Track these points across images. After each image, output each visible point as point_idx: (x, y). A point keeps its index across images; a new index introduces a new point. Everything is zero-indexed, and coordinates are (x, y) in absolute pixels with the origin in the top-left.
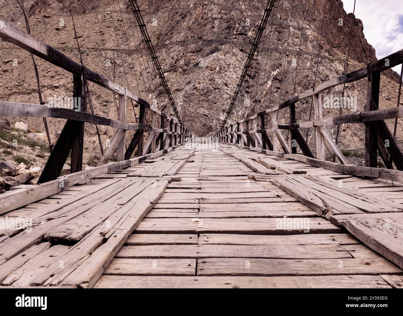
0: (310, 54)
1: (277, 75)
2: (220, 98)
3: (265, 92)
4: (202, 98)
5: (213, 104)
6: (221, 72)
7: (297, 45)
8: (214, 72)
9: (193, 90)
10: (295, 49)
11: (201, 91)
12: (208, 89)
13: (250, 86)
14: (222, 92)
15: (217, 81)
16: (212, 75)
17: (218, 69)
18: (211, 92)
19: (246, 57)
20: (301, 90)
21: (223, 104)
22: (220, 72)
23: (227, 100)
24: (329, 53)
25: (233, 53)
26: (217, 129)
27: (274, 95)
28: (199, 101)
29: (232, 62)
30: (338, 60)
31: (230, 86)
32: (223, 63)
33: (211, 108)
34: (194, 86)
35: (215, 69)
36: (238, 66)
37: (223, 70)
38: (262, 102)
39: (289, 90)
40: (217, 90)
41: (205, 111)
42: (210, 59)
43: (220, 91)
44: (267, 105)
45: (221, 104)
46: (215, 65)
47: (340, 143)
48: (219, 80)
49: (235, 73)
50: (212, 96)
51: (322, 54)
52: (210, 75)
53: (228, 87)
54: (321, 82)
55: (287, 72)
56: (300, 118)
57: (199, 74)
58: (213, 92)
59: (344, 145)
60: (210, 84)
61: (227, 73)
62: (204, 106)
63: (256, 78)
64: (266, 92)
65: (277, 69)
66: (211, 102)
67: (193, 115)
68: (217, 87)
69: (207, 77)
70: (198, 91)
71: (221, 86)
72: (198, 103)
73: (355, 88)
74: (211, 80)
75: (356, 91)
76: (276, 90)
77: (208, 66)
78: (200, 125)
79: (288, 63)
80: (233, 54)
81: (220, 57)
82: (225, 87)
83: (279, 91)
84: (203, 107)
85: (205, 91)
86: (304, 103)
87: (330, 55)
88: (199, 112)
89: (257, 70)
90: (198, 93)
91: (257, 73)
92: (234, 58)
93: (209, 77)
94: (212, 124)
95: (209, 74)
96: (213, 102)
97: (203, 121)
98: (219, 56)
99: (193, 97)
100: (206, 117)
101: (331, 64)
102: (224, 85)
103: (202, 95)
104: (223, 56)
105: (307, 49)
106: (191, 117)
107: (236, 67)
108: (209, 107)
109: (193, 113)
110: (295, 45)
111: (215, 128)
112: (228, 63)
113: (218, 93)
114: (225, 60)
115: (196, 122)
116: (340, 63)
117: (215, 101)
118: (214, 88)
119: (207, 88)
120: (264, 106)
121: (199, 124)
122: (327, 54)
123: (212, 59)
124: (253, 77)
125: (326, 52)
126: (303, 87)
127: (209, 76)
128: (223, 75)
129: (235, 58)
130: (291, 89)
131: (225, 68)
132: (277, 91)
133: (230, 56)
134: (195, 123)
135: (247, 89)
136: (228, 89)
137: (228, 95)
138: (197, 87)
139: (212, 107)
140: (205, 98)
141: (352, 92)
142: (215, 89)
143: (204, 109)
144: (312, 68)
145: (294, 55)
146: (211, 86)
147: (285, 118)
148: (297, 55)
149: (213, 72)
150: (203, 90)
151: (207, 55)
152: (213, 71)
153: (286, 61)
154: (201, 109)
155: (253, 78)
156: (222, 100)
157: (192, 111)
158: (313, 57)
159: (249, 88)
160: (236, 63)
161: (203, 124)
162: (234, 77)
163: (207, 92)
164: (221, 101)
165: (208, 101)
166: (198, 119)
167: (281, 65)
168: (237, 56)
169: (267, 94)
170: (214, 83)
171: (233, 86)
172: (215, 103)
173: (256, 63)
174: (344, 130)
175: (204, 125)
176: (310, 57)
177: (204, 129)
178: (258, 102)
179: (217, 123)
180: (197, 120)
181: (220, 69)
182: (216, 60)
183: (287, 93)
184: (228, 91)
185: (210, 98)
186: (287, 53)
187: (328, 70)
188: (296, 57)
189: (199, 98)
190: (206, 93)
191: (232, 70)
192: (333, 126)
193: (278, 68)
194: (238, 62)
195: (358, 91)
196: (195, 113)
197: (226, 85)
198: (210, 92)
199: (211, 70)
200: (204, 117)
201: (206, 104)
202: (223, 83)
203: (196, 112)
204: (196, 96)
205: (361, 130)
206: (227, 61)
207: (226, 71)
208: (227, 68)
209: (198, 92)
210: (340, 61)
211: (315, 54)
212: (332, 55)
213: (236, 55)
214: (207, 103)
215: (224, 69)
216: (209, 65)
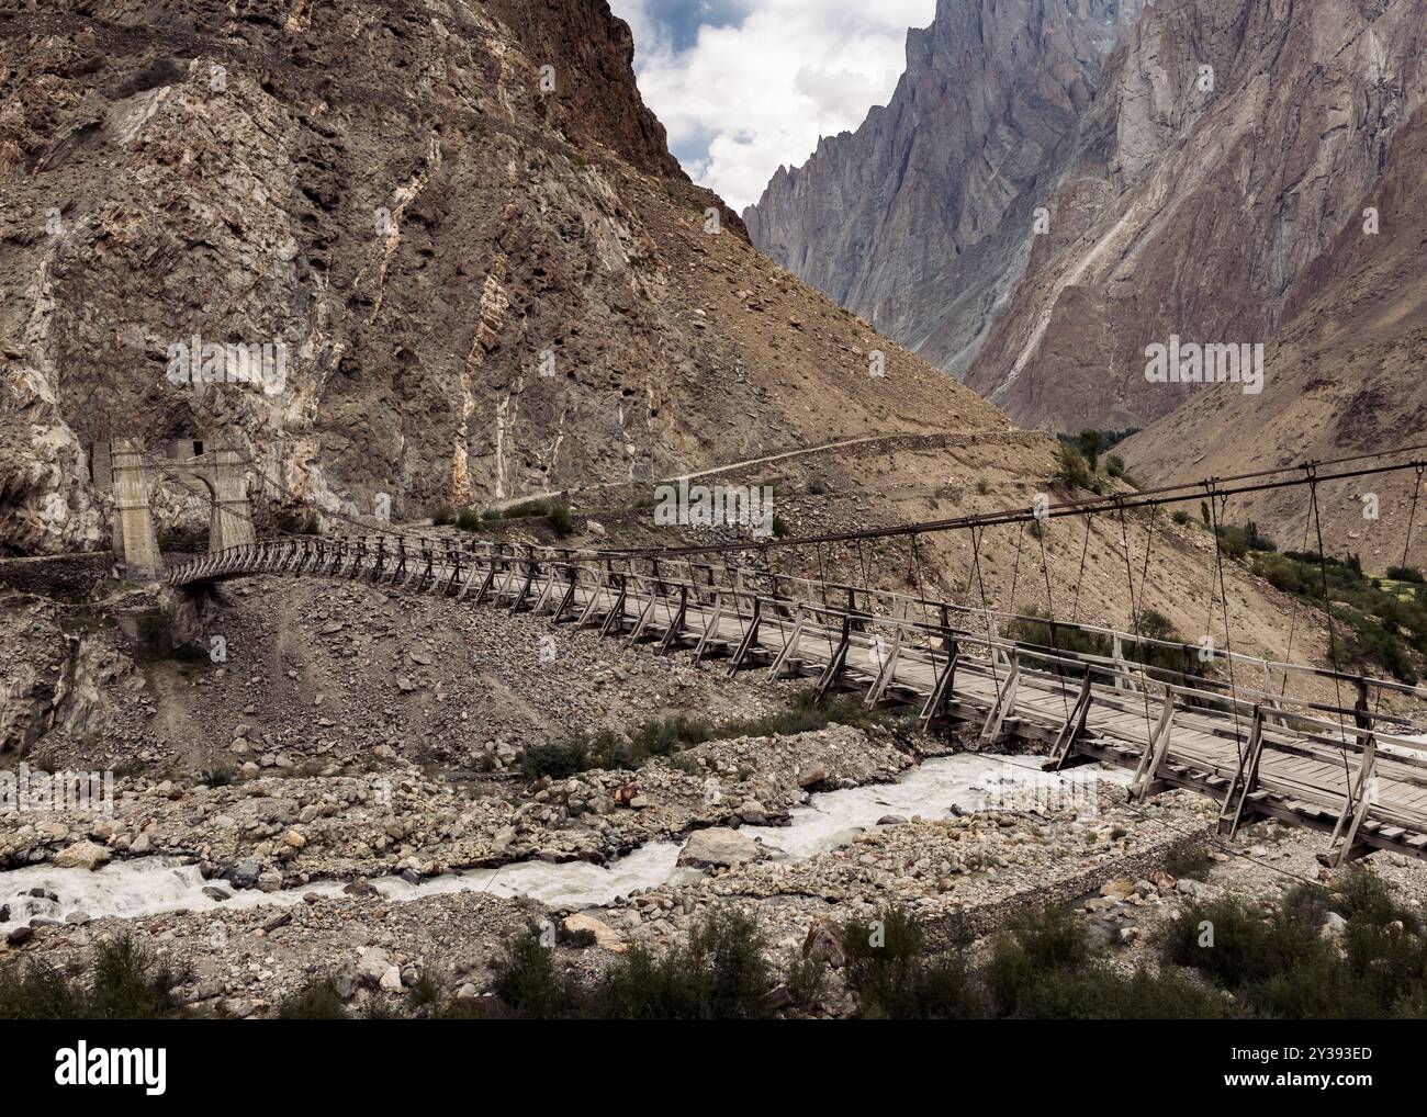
0: (511, 130)
1: (416, 201)
2: (217, 287)
3: (383, 268)
4: (133, 281)
5: (185, 309)
6: (204, 173)
7: (466, 92)
8: (176, 171)
9: (92, 245)
10: (458, 107)
11: (130, 252)
12: (162, 242)
13: (326, 239)
14: (224, 262)
15: (198, 212)
16: (171, 185)
17: (187, 158)
18: (175, 255)
19: (292, 117)
20: (505, 265)
21: (229, 313)
22: (200, 174)
23: (244, 293)
24: (565, 134)
25: (238, 97)
26: (218, 415)
27: (416, 281)
28: (123, 295)
29: (239, 136)
30: (597, 162)
31: (252, 236)
32: (205, 133)
33: (179, 326)
34: (95, 227)
35: (177, 159)
36: (265, 153)
37: (210, 165)
38: (377, 306)
39: (465, 261)
40: (199, 253)
41: (155, 338)
42: (142, 110)
43: (215, 254)
44: (397, 320)
45: (224, 309)
46: (174, 143)
47: (647, 459)
48: (204, 207)
49: (258, 181)
50: (182, 273)
51: (546, 135)
52: (162, 182)
53: (244, 240)
54: (559, 237)
55: (447, 192)
56: (519, 369)
57: (109, 172)
58: (186, 259)
59: (660, 465)
60: (169, 224)
61: (229, 180)
62: (146, 315)
63: (340, 206)
64: (389, 266)
65: (415, 182)
66: (178, 299)
67: (97, 354)
68: (199, 238)
69: (151, 191)
70: (118, 250)
71: (215, 233)
72: (120, 301)
73: (656, 264)
74: (171, 208)
75: (659, 275)
76: (419, 260)
77: (145, 144)
78: (134, 396)
79: (444, 159)
80: (241, 102)
81: (189, 108)
82: (231, 242)
83: (431, 263)
84: (142, 321)
85: (149, 254)
86: (522, 316)
87: (569, 140)
88: (126, 341)
89: (341, 174)
90: (113, 260)
91: (343, 188)
92: (246, 118)
93: (159, 192)
94: (191, 394)
95: (157, 179)
96: (184, 298)
97: (147, 379)
98: (182, 101)
99: (96, 276)
100: (157, 364)
101: (580, 175)
102: (228, 231)
103: (133, 269)
104: (200, 107)
105: (499, 111)
106: (92, 362)
107: (258, 157)
108: (170, 321)
109: (97, 346)
110: (458, 92)
111: (202, 412)
112: (225, 138)
113: (207, 262)
114: (213, 123)
115: (114, 387)
116: (604, 171)
117: (193, 298)
118: (188, 241)
119: (158, 239)
120: (386, 322)
121: (126, 394)
122: (559, 136)
123: (152, 112)
124: (331, 202)
125: (555, 127)
126: (509, 254)
127: (156, 186)
128: (215, 188)
129: (249, 117)
130: (471, 258)
131: (216, 157)
132: (424, 265)
133: (228, 109)
134: (109, 391)
135: (317, 253)
136: (245, 247)
137: (247, 275)
138: (109, 234)
139: (182, 320)
140: (149, 280)
141: (649, 276)
142: (191, 246)
143: (145, 328)
144: (525, 183)
145: (462, 131)
146: (172, 234)
147: (467, 370)
148: (472, 128)
149: (167, 170)
150: (137, 248)
151: (127, 92)
152: (167, 164)
153: (437, 151)
154: (135, 327)
155: (327, 209)
156: (227, 294)
157: (94, 337)
158: (522, 144)
159: (324, 248)
160: (256, 140)
161: (144, 394)
162: (259, 195)
163: (156, 257)
164: (222, 297)
165: (163, 294)
166: (124, 371)
167: (423, 163)
168: (256, 112)
169: (390, 274)
170: (186, 221)
171: (266, 235)
172: (197, 306)
173: (332, 145)
174: (654, 413)
175: (153, 398)
176: (515, 142)
177: (152, 417)
178: (360, 306)
179: (215, 392)
180: (120, 378)
181: (198, 159)
182: (173, 121)
183: (460, 273)
184: (246, 259)
185: (170, 281)
186: (437, 119)
187: (575, 195)
188: (470, 139)
189: (122, 282)
190: (156, 262)
191: (244, 166)
192: (622, 400)
193: (417, 174)
194: (264, 136)
195: (666, 274)
196: (107, 345)
197: (236, 230)
198: (171, 258)
199: (161, 161)
200: (150, 363)
201: (152, 309)
202: (221, 224)
203: (113, 342)
204: (108, 273)
205: (698, 411)
206: (223, 129)
207: (224, 172)
208: (226, 159)
209: (117, 255)
210: (603, 166)
211: (527, 133)
212: (576, 143)
213: (251, 105)
214: (159, 304)
215: (213, 161)
216: (148, 139)
